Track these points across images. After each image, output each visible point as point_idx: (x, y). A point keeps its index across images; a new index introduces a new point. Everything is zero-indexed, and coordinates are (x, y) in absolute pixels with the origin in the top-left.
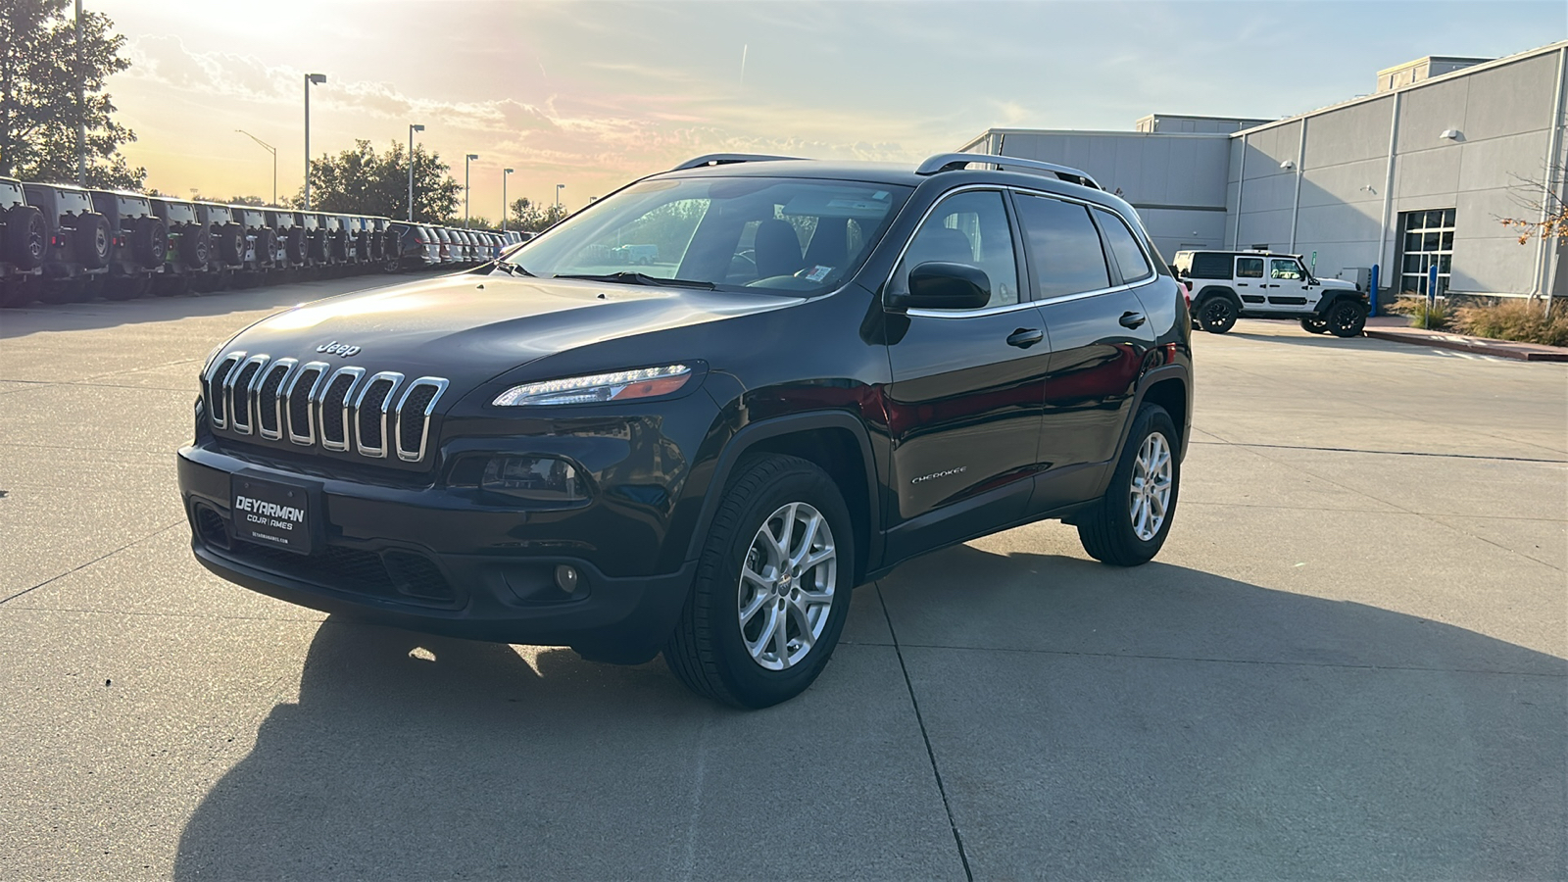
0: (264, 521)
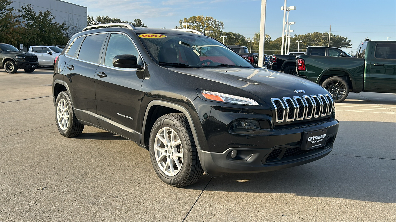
0: (315, 141)
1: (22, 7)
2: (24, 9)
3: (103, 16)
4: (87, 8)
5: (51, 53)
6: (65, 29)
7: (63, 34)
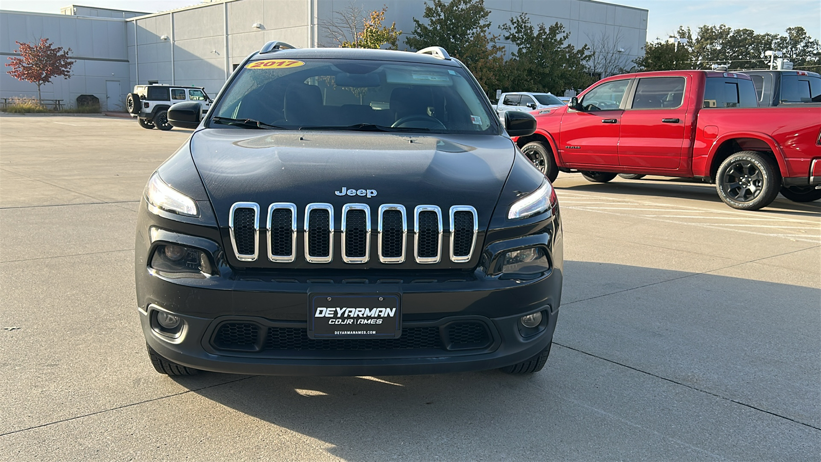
0: (350, 321)
1: (512, 21)
2: (515, 22)
3: (713, 26)
4: (648, 11)
5: (533, 107)
6: (586, 57)
7: (583, 67)
